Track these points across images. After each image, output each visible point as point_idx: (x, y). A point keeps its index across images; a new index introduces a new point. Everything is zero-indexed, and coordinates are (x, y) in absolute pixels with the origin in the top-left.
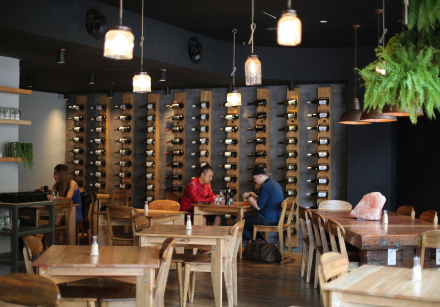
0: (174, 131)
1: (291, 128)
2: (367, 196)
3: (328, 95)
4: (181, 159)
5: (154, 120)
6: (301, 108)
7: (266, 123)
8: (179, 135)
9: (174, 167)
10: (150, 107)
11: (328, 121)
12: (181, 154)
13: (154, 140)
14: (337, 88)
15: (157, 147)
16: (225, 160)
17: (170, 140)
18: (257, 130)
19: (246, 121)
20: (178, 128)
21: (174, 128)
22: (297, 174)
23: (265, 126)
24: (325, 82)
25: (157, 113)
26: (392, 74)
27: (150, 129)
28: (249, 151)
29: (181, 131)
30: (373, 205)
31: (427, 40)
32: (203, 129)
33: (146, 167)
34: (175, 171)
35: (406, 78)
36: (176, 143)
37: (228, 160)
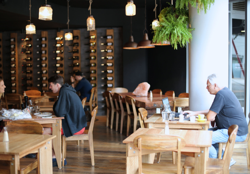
0: (27, 54)
1: (92, 51)
2: (141, 85)
3: (112, 34)
4: (31, 69)
5: (14, 47)
6: (98, 41)
7: (79, 48)
8: (29, 56)
9: (27, 73)
10: (12, 40)
11: (112, 47)
12: (31, 66)
13: (15, 59)
14: (116, 30)
15: (17, 62)
16: (56, 68)
17: (24, 58)
18: (74, 52)
19: (67, 47)
20: (29, 52)
21: (27, 52)
22: (96, 75)
23: (78, 50)
24: (110, 27)
25: (16, 44)
26: (167, 27)
27: (13, 53)
28: (69, 63)
29: (30, 53)
30: (144, 89)
31: (179, 12)
32: (44, 52)
33: (11, 74)
34: (28, 75)
35: (174, 29)
36: (28, 60)
37: (58, 69)
